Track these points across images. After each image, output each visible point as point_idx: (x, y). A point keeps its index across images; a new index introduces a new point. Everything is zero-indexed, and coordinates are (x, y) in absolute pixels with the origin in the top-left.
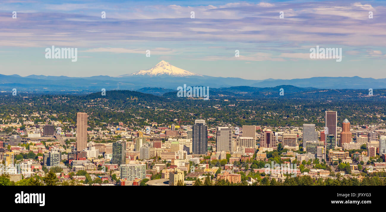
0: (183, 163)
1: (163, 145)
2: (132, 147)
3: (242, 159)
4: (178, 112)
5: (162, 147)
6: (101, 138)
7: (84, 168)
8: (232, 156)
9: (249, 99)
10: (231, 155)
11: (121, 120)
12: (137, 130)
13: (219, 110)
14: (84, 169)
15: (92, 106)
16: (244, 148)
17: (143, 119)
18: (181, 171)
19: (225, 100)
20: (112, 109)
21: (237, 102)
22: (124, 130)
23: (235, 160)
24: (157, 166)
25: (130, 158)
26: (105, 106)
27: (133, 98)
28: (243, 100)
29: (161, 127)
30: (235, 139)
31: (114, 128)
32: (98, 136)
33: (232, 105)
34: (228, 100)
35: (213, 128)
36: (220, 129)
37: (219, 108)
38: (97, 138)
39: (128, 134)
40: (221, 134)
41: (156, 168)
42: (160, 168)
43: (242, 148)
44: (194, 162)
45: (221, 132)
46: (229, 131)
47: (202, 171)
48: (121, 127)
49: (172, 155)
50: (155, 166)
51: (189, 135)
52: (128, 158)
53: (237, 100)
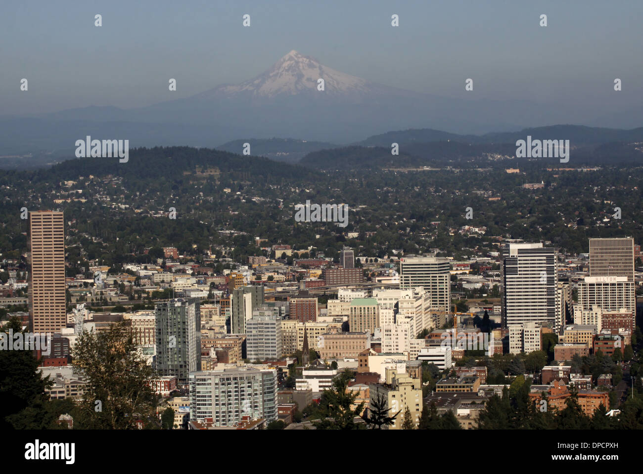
0: (399, 365)
1: (323, 311)
2: (218, 320)
3: (596, 348)
4: (357, 211)
5: (320, 319)
6: (110, 299)
7: (63, 392)
8: (561, 340)
9: (587, 165)
10: (560, 337)
11: (171, 240)
12: (226, 272)
13: (493, 202)
14: (62, 395)
15: (69, 201)
16: (599, 313)
17: (243, 235)
18: (411, 380)
19: (510, 171)
20: (138, 208)
21: (551, 174)
22: (183, 272)
23: (574, 352)
24: (308, 377)
25: (213, 354)
26: (112, 200)
27: (203, 172)
28: (570, 169)
29: (305, 259)
30: (565, 285)
31: (149, 268)
32: (99, 293)
33: (536, 186)
34: (518, 171)
35: (481, 259)
36: (514, 250)
37: (493, 196)
38: (96, 298)
39: (196, 285)
40: (520, 267)
41: (306, 384)
42: (321, 384)
43: (594, 314)
44: (433, 363)
45: (519, 262)
46: (545, 258)
47: (468, 391)
48: (172, 264)
49: (357, 342)
50: (302, 380)
51: (407, 277)
52: (207, 357)
53: (550, 170)
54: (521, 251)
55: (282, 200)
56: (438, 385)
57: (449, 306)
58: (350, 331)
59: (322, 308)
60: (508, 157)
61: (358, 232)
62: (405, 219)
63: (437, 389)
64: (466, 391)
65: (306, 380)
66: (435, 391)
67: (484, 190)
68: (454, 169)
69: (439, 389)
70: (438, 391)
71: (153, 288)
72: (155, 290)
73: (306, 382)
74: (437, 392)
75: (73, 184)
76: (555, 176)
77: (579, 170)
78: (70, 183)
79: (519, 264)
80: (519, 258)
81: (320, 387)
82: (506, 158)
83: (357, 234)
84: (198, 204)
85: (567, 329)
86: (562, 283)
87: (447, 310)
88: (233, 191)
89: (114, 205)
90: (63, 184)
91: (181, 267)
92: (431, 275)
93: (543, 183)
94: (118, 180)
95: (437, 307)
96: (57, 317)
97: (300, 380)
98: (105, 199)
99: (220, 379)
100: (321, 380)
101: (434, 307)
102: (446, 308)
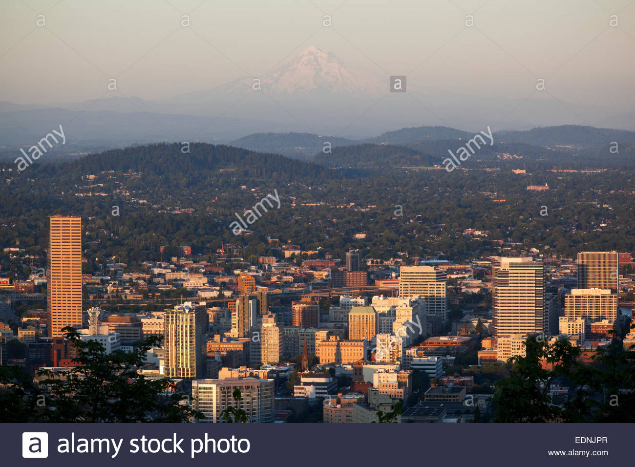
1: (324, 317)
2: (226, 323)
4: (366, 212)
6: (125, 298)
9: (591, 166)
11: (186, 239)
12: (237, 272)
13: (498, 204)
15: (90, 195)
16: (583, 325)
19: (518, 172)
20: (156, 203)
21: (555, 178)
22: (195, 271)
24: (306, 384)
25: (218, 358)
26: (132, 195)
28: (575, 171)
29: (313, 260)
30: (554, 295)
31: (163, 266)
32: (115, 291)
33: (540, 188)
34: (524, 171)
35: (482, 262)
36: (505, 264)
37: (498, 197)
38: (112, 295)
39: (208, 285)
40: (510, 280)
41: (303, 391)
42: (318, 391)
43: (578, 325)
44: (424, 372)
45: (510, 275)
46: (534, 271)
47: (454, 400)
48: (185, 262)
49: (354, 350)
50: (300, 387)
51: (406, 285)
52: (212, 360)
53: (556, 171)
54: (512, 265)
55: (295, 198)
56: (427, 394)
57: (446, 313)
58: (350, 339)
59: (324, 314)
60: (517, 157)
61: (365, 233)
62: (411, 221)
63: (425, 398)
64: (452, 401)
65: (303, 387)
66: (423, 400)
67: (490, 191)
68: (463, 169)
69: (427, 398)
70: (427, 400)
71: (166, 287)
72: (168, 288)
73: (303, 389)
74: (425, 401)
75: (95, 178)
76: (559, 178)
77: (583, 172)
78: (92, 177)
79: (510, 277)
80: (510, 271)
81: (317, 393)
82: (515, 157)
83: (365, 235)
84: (214, 201)
85: (552, 340)
86: (551, 294)
87: (443, 316)
88: (249, 188)
89: (134, 200)
90: (85, 178)
91: (195, 266)
92: (429, 283)
93: (546, 185)
94: (137, 175)
95: (434, 313)
96: (74, 317)
97: (298, 387)
98: (124, 193)
99: (221, 387)
100: (318, 387)
101: (431, 313)
102: (442, 315)
